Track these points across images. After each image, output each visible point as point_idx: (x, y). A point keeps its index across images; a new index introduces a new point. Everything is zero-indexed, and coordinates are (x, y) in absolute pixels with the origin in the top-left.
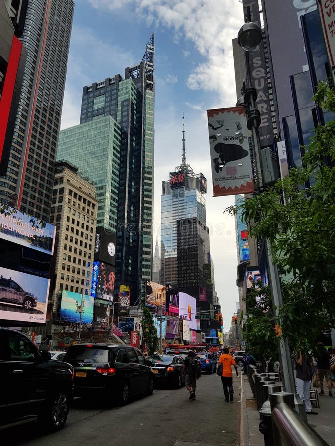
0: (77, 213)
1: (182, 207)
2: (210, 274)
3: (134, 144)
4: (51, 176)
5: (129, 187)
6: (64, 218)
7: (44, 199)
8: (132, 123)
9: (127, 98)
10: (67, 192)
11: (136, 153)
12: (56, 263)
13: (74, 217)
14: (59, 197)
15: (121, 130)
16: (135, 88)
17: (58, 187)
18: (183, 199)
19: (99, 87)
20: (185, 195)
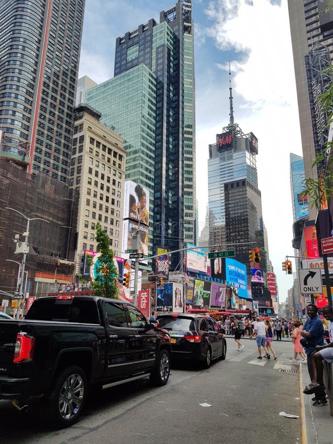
0: (101, 165)
1: (231, 171)
2: (263, 241)
3: (171, 95)
4: (70, 123)
5: (167, 143)
6: (85, 170)
7: (62, 149)
8: (169, 72)
9: (162, 43)
10: (87, 141)
11: (174, 105)
12: (77, 220)
13: (97, 169)
14: (80, 147)
15: (156, 80)
16: (171, 32)
17: (77, 136)
18: (231, 162)
19: (132, 36)
20: (234, 158)
